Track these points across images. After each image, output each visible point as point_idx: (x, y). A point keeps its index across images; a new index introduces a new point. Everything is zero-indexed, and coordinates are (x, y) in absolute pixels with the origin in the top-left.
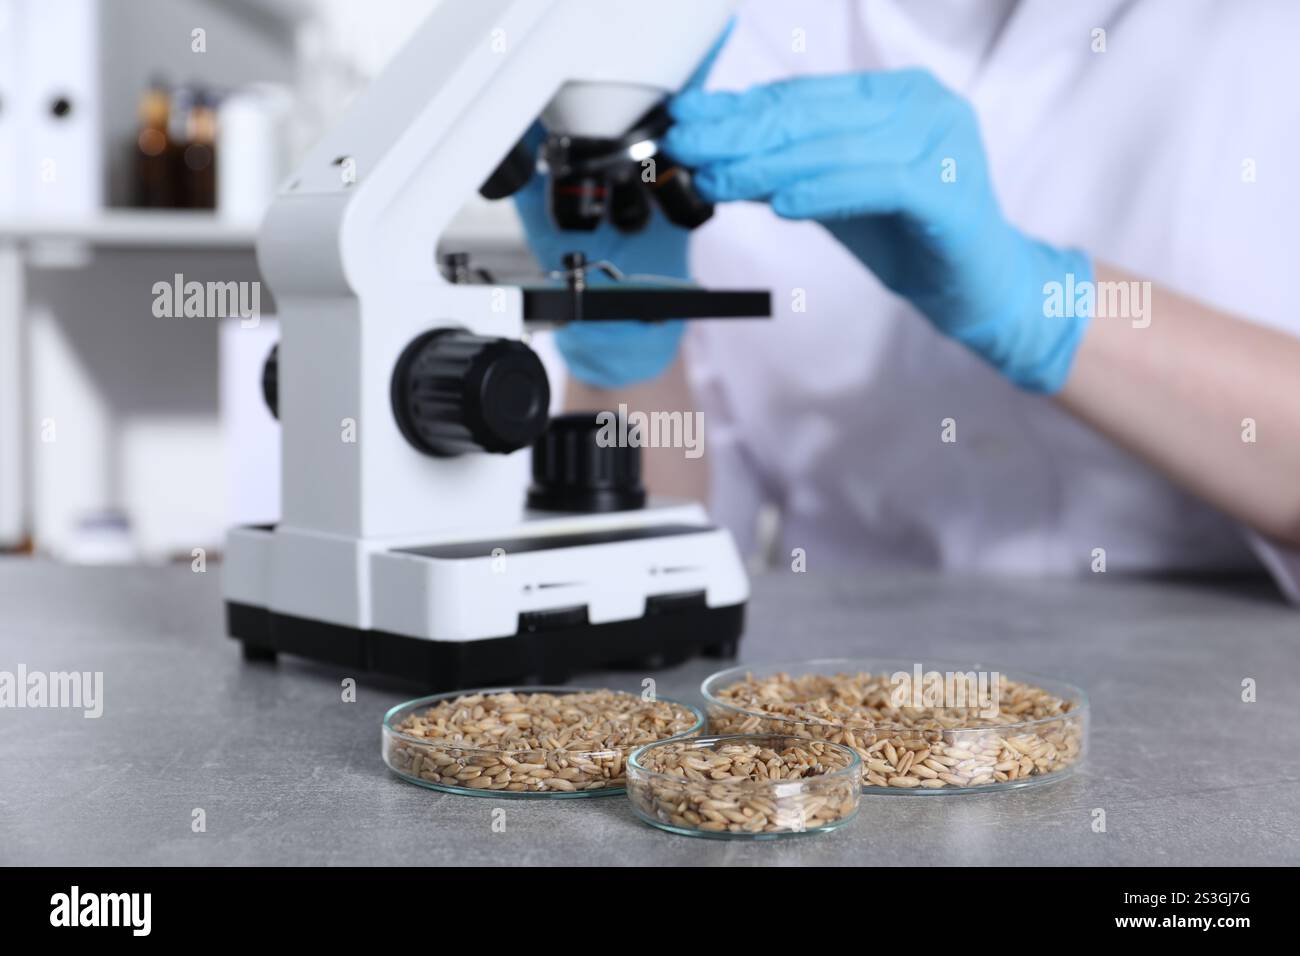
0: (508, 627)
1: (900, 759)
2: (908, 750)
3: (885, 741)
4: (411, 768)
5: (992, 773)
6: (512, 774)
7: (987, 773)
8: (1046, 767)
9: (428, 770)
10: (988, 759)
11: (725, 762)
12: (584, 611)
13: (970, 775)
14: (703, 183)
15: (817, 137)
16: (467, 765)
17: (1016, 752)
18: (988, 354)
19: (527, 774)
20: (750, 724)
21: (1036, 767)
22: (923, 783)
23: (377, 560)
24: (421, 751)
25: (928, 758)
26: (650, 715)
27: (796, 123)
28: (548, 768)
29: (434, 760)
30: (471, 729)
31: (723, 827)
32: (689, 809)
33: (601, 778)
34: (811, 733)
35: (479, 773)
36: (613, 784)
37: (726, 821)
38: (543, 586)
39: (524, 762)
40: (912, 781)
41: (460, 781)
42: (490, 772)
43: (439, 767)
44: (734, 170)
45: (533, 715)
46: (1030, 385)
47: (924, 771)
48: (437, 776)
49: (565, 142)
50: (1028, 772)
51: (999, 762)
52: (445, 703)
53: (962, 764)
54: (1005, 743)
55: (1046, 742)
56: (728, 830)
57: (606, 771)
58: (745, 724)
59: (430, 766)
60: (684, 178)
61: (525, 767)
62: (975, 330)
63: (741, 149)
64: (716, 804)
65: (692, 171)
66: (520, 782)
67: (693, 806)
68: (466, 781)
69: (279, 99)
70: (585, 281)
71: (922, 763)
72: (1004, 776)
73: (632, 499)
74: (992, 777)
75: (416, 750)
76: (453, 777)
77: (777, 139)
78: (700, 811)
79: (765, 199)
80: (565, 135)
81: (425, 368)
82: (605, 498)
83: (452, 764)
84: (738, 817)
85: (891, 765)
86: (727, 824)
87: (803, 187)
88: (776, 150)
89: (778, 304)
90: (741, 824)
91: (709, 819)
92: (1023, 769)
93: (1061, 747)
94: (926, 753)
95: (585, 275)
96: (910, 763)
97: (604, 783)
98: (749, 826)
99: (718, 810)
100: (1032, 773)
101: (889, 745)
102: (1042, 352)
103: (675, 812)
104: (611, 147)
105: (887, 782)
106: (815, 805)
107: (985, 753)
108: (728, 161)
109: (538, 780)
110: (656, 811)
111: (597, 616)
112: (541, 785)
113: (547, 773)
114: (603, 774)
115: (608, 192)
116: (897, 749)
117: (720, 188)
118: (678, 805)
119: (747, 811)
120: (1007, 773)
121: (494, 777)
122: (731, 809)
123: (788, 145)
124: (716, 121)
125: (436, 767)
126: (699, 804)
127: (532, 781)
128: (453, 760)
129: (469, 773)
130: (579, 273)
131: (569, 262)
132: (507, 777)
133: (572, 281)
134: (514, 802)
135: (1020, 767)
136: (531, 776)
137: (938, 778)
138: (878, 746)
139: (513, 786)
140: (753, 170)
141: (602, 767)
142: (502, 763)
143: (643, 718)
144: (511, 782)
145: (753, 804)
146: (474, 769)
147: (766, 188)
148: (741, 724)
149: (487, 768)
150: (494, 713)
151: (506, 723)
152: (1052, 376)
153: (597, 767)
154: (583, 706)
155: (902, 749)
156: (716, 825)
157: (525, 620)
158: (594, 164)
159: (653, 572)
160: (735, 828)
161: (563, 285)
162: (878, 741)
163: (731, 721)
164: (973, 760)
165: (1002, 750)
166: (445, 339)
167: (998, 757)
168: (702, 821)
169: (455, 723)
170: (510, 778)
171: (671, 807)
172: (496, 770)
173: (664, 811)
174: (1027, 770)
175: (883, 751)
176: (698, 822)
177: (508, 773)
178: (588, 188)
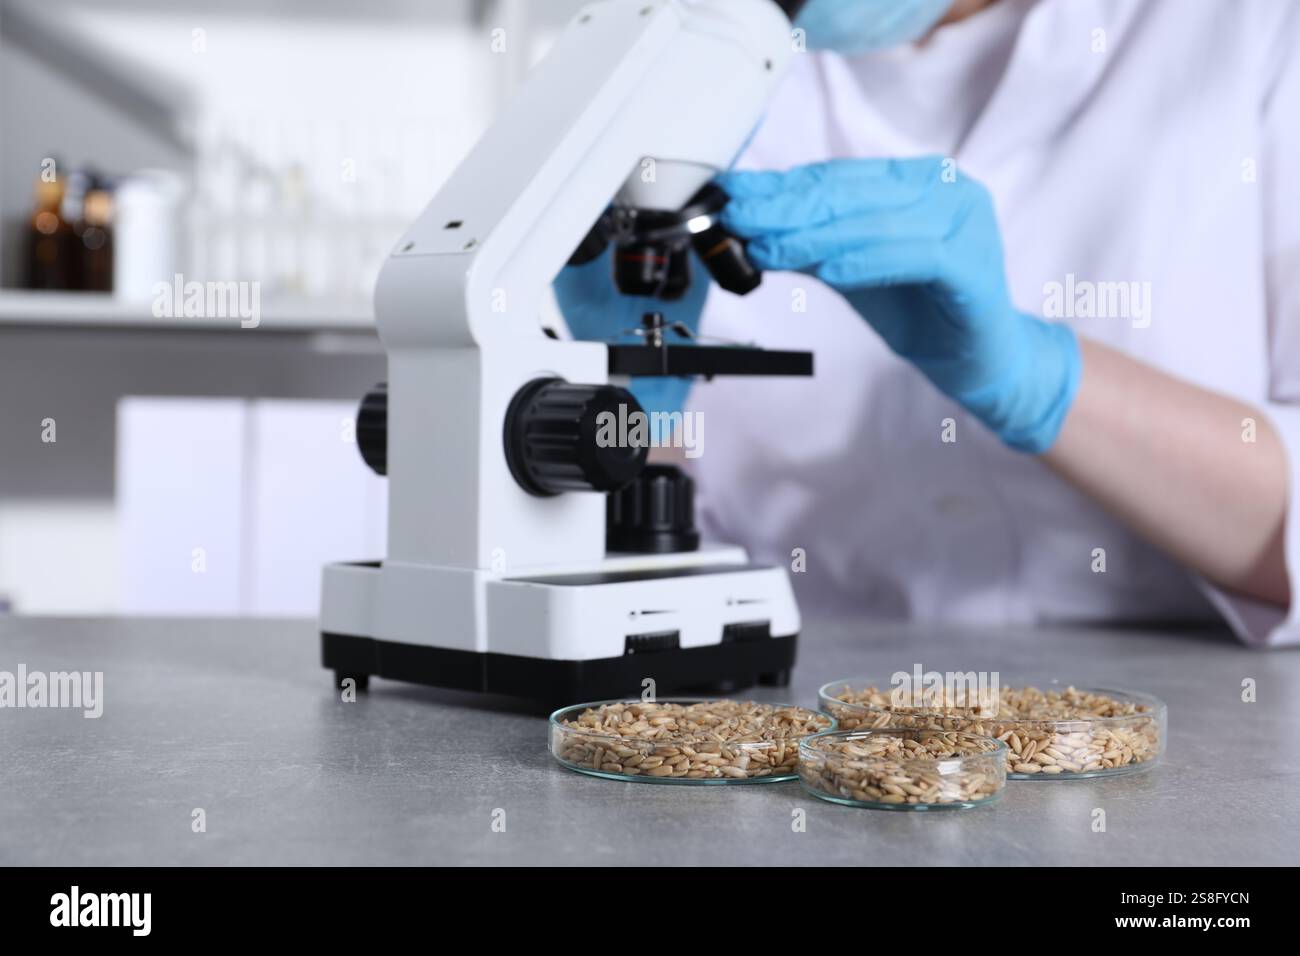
0: (616, 649)
1: (1023, 748)
2: (1031, 740)
3: (1011, 732)
4: (592, 762)
5: (1101, 761)
6: (691, 762)
7: (1097, 760)
8: (1141, 757)
9: (610, 762)
10: (1097, 747)
11: (879, 750)
12: (675, 637)
13: (1083, 762)
14: (756, 252)
15: (859, 213)
16: (650, 755)
17: (1120, 742)
18: (989, 417)
19: (704, 762)
20: (882, 722)
21: (1134, 756)
22: (1045, 769)
23: (492, 588)
24: (602, 745)
25: (1048, 747)
26: (787, 716)
27: (840, 202)
28: (723, 757)
29: (617, 753)
30: (627, 730)
31: (902, 800)
32: (870, 784)
33: (768, 766)
34: (942, 726)
35: (661, 762)
36: (777, 772)
37: (904, 794)
38: (644, 613)
39: (701, 752)
40: (1035, 768)
41: (642, 770)
42: (672, 761)
43: (621, 758)
44: (786, 241)
45: (676, 719)
46: (1022, 444)
47: (1044, 758)
48: (620, 767)
49: (633, 214)
50: (1128, 760)
51: (1106, 751)
52: (591, 711)
53: (1077, 752)
54: (1111, 734)
55: (1141, 734)
56: (907, 802)
57: (773, 760)
58: (877, 722)
59: (613, 758)
60: (737, 249)
61: (704, 756)
62: (978, 394)
63: (790, 224)
64: (896, 779)
65: (744, 242)
66: (699, 770)
67: (875, 782)
68: (647, 770)
69: (172, 184)
70: (662, 339)
71: (1043, 751)
72: (1110, 763)
73: (687, 541)
74: (1101, 764)
75: (596, 745)
76: (636, 767)
77: (823, 215)
78: (882, 785)
79: (811, 270)
80: (634, 208)
81: (538, 412)
82: (665, 539)
83: (634, 755)
84: (916, 790)
85: (1016, 753)
86: (905, 797)
87: (850, 257)
88: (822, 224)
89: (819, 364)
90: (918, 796)
91: (888, 793)
92: (1125, 757)
93: (1153, 741)
94: (1047, 742)
95: (663, 333)
96: (1033, 751)
97: (770, 771)
98: (925, 798)
99: (898, 785)
100: (1131, 762)
101: (1014, 735)
102: (1037, 414)
103: (859, 788)
104: (670, 219)
105: (1013, 768)
106: (978, 780)
107: (1095, 742)
108: (780, 234)
109: (715, 767)
110: (838, 789)
111: (686, 642)
112: (717, 772)
113: (723, 761)
114: (769, 762)
115: (666, 260)
116: (1021, 739)
117: (774, 258)
118: (860, 782)
119: (922, 785)
120: (1112, 760)
121: (674, 766)
122: (907, 783)
123: (833, 219)
124: (769, 197)
125: (618, 758)
126: (879, 780)
127: (709, 768)
128: (636, 752)
129: (651, 763)
130: (657, 332)
131: (648, 321)
132: (687, 765)
133: (651, 338)
134: (693, 787)
135: (1122, 755)
136: (708, 764)
137: (1057, 764)
138: (1004, 737)
139: (693, 773)
140: (805, 242)
141: (769, 756)
142: (682, 753)
143: (779, 719)
144: (690, 770)
145: (925, 779)
146: (657, 759)
147: (814, 258)
148: (872, 723)
149: (667, 758)
150: (642, 717)
151: (655, 726)
152: (1044, 437)
153: (765, 756)
154: (716, 712)
155: (1027, 739)
156: (898, 796)
157: (631, 641)
158: (655, 235)
159: (730, 603)
160: (913, 800)
161: (643, 342)
162: (1005, 732)
163: (861, 721)
164: (1085, 749)
165: (1108, 741)
166: (551, 386)
167: (1105, 746)
168: (883, 795)
169: (609, 726)
170: (689, 767)
171: (854, 783)
172: (678, 759)
173: (846, 787)
174: (1128, 758)
175: (1009, 741)
176: (880, 795)
177: (688, 762)
178: (650, 256)
